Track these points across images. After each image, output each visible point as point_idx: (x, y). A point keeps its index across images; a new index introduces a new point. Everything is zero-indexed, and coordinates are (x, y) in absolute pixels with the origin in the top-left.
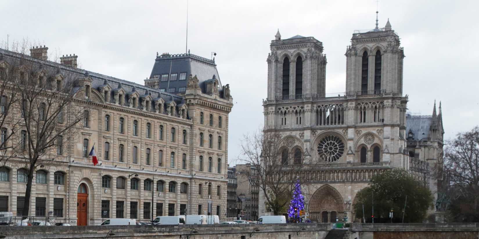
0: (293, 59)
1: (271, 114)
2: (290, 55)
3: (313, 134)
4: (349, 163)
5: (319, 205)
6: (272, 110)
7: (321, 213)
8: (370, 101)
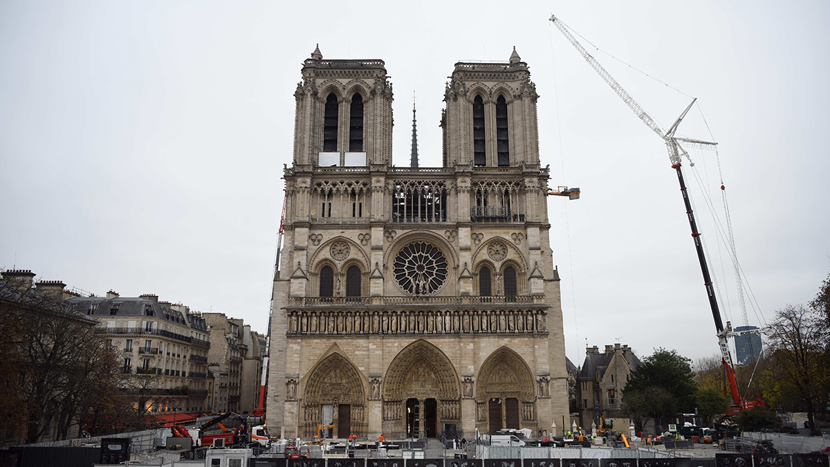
0: (345, 95)
1: (301, 192)
2: (340, 89)
3: (388, 237)
4: (466, 295)
5: (401, 385)
6: (304, 185)
7: (405, 402)
8: (496, 180)
